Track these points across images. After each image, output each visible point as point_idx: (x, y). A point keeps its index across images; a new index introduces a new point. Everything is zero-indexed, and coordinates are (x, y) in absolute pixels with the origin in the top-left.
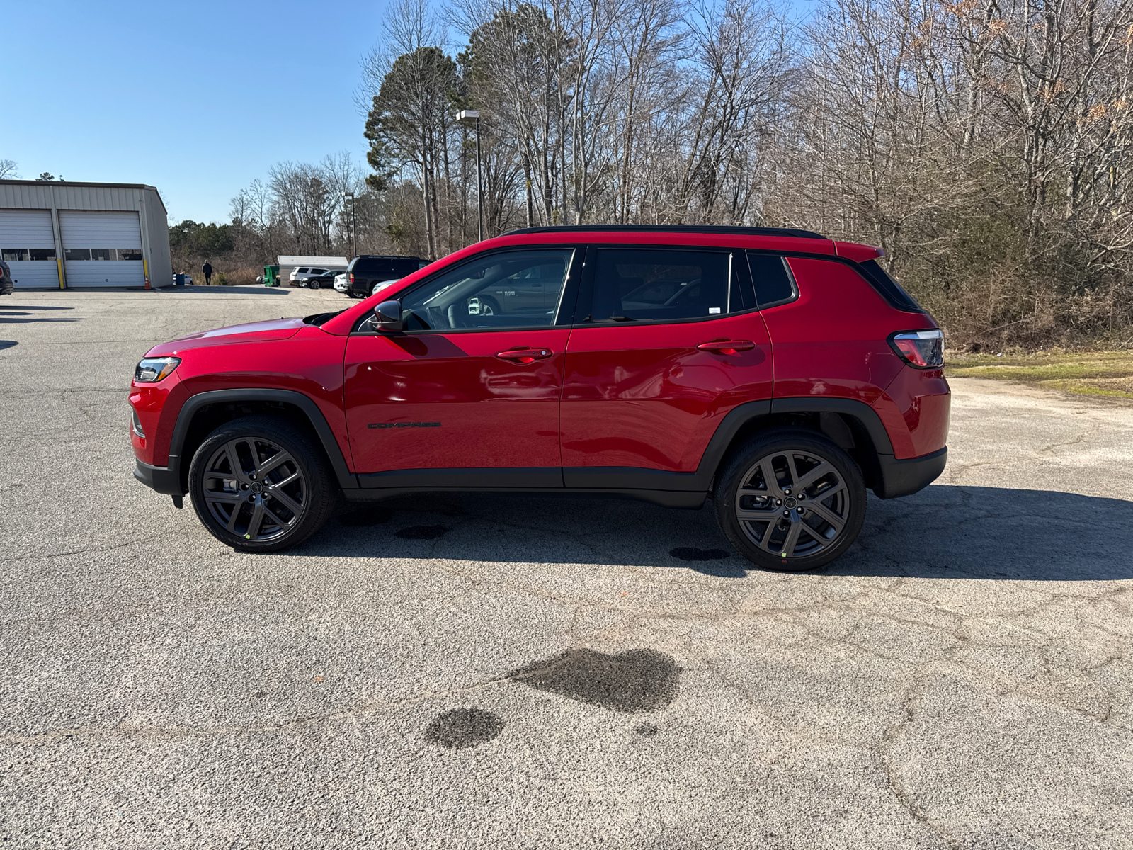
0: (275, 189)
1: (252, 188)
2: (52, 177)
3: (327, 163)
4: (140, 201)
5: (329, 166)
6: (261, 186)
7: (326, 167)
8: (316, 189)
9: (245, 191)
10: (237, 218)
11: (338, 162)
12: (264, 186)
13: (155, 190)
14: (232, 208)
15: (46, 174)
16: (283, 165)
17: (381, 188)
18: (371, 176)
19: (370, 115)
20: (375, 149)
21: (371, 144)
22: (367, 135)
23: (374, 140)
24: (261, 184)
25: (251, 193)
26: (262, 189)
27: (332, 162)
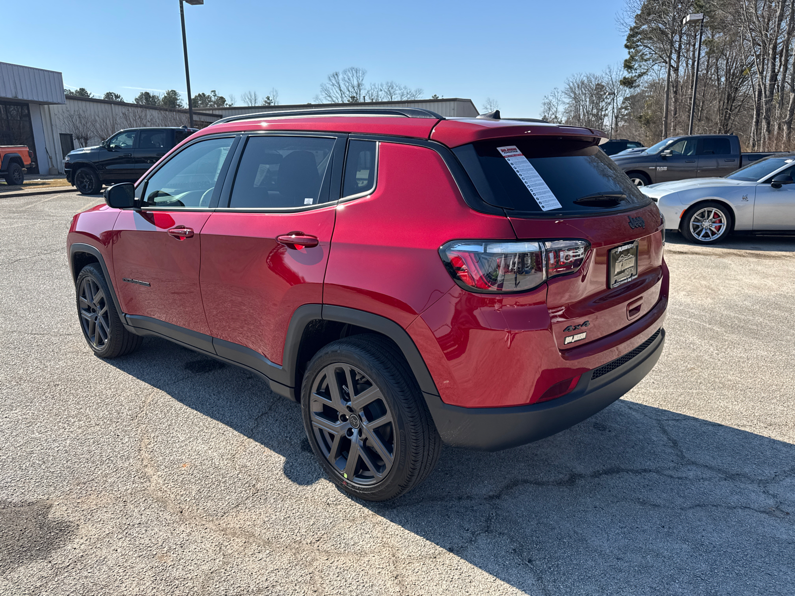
0: (566, 94)
1: (552, 94)
2: (438, 97)
3: (607, 71)
4: (454, 109)
5: (608, 73)
6: (558, 93)
7: (606, 74)
8: (599, 92)
9: (547, 96)
10: (545, 116)
11: (615, 69)
12: (560, 92)
13: (470, 101)
14: (542, 109)
15: (435, 96)
16: (576, 76)
17: (632, 87)
18: (625, 78)
19: (631, 30)
20: (631, 56)
21: (629, 53)
22: (626, 46)
23: (632, 50)
24: (559, 91)
25: (551, 98)
26: (559, 94)
27: (611, 70)
